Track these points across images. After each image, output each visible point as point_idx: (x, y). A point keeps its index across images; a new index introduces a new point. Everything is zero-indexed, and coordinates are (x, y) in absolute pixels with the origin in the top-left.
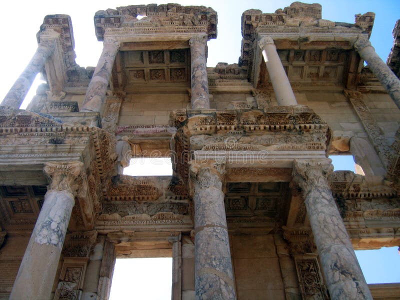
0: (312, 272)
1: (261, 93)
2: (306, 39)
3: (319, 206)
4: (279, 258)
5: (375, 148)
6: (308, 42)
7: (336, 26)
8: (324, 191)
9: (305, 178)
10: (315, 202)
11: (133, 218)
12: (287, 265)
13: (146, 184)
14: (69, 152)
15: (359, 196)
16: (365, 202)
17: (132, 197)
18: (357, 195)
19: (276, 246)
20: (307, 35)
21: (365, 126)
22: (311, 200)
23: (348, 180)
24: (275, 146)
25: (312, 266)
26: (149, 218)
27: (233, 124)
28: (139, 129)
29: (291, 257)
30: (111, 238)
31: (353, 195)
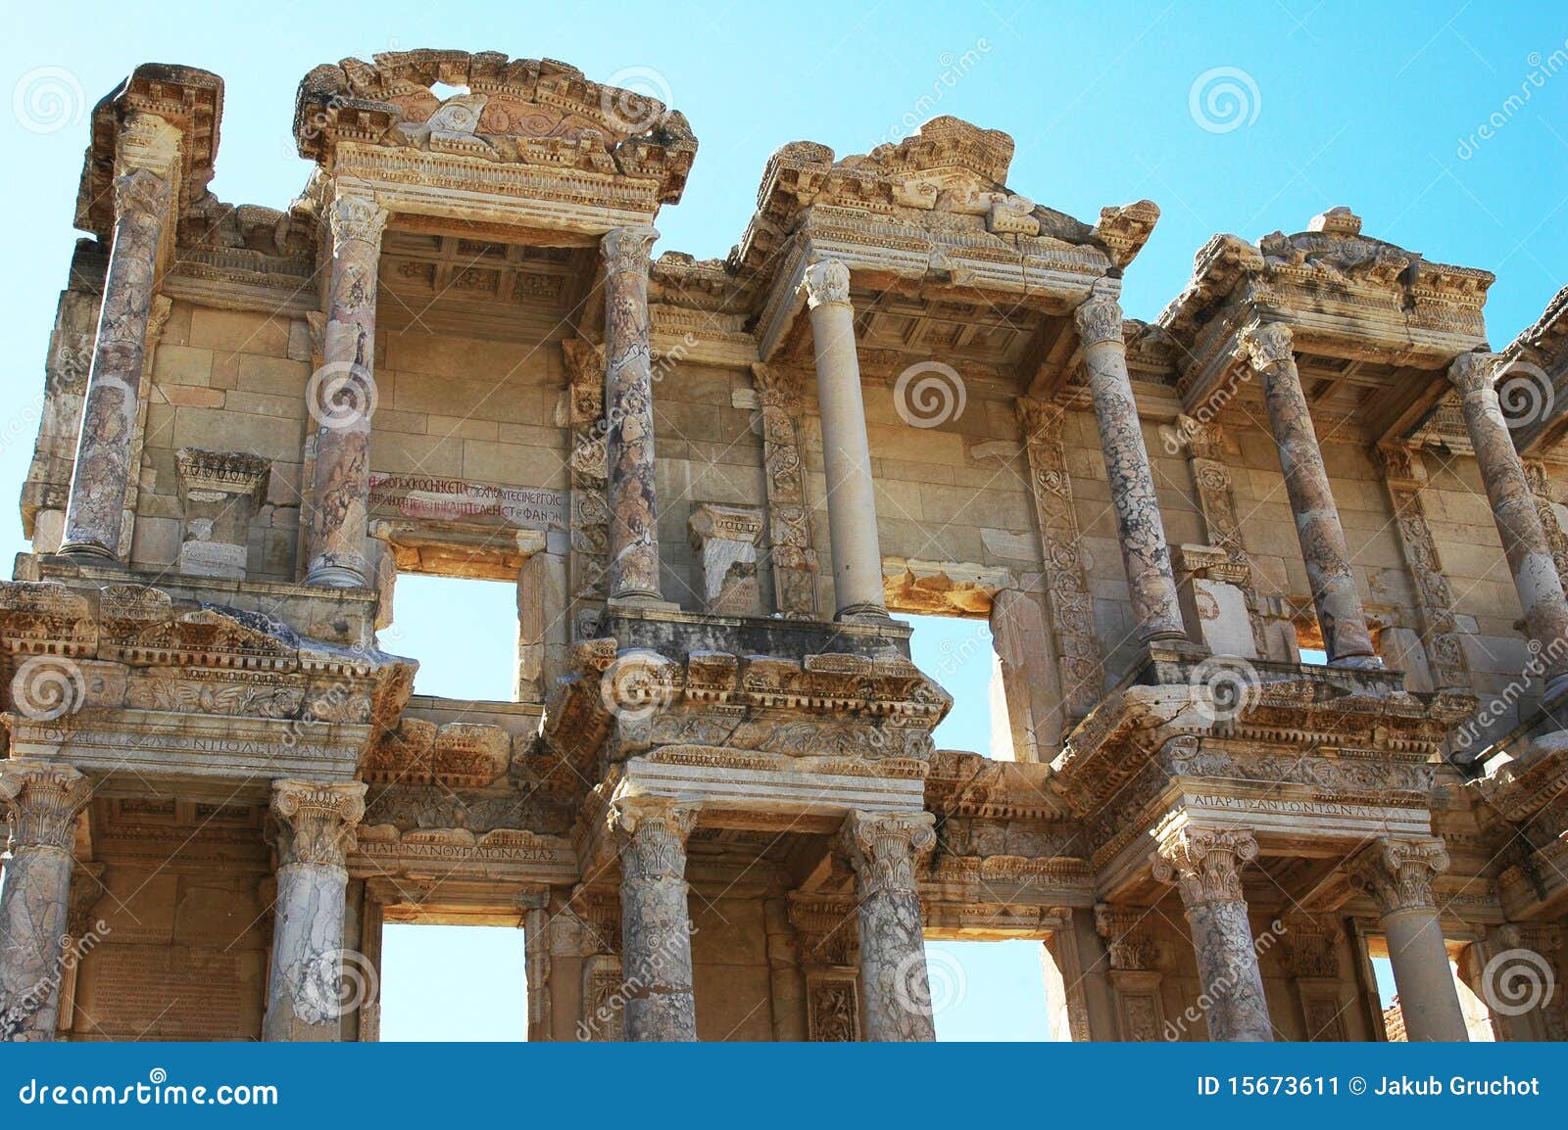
0: (840, 1016)
1: (780, 384)
2: (946, 277)
3: (888, 944)
4: (772, 970)
5: (1055, 637)
6: (948, 287)
7: (1039, 235)
8: (903, 905)
9: (870, 859)
10: (880, 933)
11: (432, 839)
12: (788, 991)
13: (467, 749)
14: (326, 745)
15: (981, 813)
16: (993, 829)
17: (427, 776)
18: (977, 810)
19: (768, 936)
20: (950, 264)
21: (1046, 554)
22: (873, 921)
23: (965, 776)
24: (815, 761)
25: (842, 999)
26: (468, 838)
27: (724, 689)
28: (418, 495)
29: (799, 970)
30: (376, 893)
31: (966, 810)
